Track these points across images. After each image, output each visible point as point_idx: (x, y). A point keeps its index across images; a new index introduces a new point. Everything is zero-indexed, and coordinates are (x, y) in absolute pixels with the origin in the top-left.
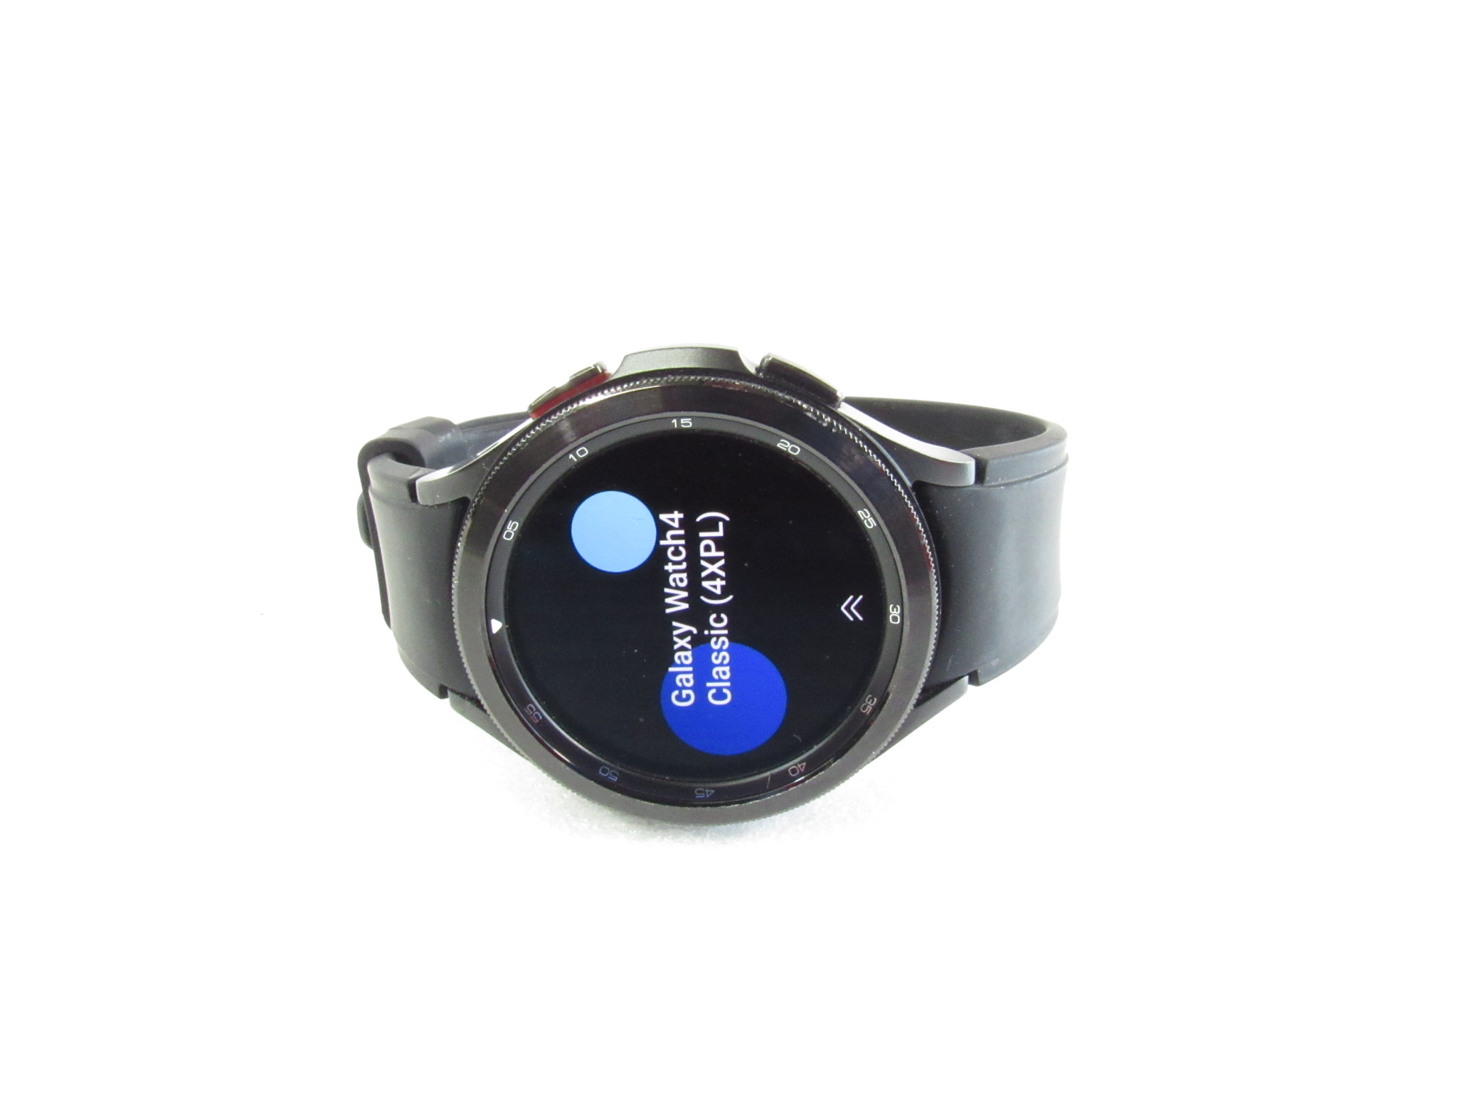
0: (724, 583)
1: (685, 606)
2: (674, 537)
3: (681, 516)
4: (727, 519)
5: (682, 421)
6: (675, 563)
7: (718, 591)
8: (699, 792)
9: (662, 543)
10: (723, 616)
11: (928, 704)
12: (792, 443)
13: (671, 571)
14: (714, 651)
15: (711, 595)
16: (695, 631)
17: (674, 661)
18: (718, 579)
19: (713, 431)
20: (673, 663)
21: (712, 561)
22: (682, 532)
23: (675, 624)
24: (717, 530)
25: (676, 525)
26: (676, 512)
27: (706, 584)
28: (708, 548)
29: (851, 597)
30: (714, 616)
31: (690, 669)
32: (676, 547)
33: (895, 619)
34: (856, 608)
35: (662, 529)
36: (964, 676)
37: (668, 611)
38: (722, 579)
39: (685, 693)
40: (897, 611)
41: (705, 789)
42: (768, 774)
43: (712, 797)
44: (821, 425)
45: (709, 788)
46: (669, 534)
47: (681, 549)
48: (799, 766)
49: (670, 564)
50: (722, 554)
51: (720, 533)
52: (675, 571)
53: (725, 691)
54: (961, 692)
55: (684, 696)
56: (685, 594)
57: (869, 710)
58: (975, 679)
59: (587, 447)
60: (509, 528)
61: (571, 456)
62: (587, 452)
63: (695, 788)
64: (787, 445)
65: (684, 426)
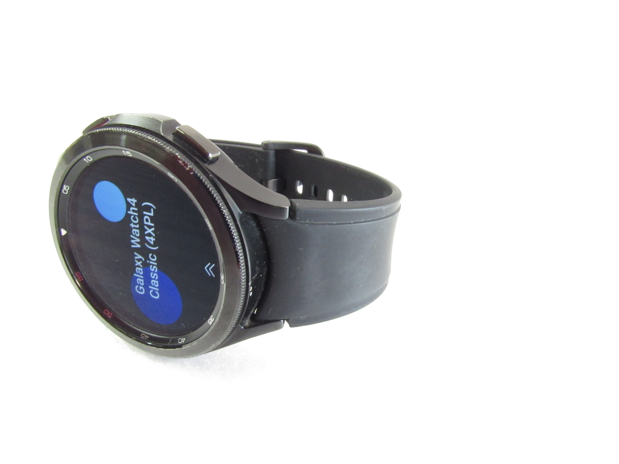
0: (154, 239)
1: (139, 246)
2: (133, 211)
3: (136, 201)
4: (155, 208)
5: (127, 152)
6: (135, 224)
7: (152, 243)
8: (143, 335)
9: (129, 212)
10: (155, 256)
13: (133, 227)
14: (151, 272)
15: (149, 244)
16: (143, 260)
17: (136, 271)
18: (152, 237)
19: (142, 161)
20: (135, 272)
21: (150, 227)
22: (136, 209)
23: (135, 253)
24: (150, 212)
25: (134, 205)
26: (134, 199)
27: (147, 238)
28: (147, 220)
29: (209, 264)
30: (150, 255)
31: (142, 277)
32: (135, 216)
33: (222, 281)
34: (211, 269)
35: (129, 205)
37: (133, 246)
38: (154, 237)
39: (141, 288)
40: (223, 277)
41: (145, 335)
43: (148, 340)
46: (132, 208)
47: (136, 217)
49: (132, 224)
50: (153, 225)
51: (152, 214)
52: (135, 228)
53: (157, 292)
55: (140, 289)
56: (139, 240)
57: (211, 323)
59: (91, 157)
60: (65, 187)
61: (85, 159)
62: (92, 159)
63: (142, 333)
64: (171, 175)
65: (128, 155)
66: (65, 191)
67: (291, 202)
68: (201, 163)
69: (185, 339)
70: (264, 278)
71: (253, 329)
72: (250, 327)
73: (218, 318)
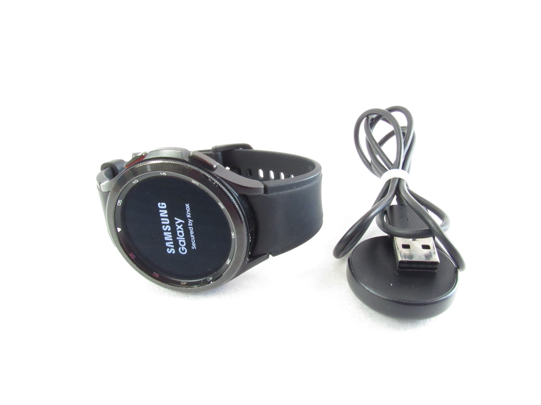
5: (163, 173)
8: (182, 283)
12: (196, 182)
19: (173, 177)
33: (233, 237)
36: (267, 253)
40: (234, 234)
41: (184, 282)
42: (202, 279)
43: (186, 285)
44: (213, 184)
45: (185, 282)
48: (210, 278)
57: (228, 264)
59: (137, 180)
60: (119, 202)
61: (133, 182)
62: (138, 181)
63: (181, 282)
64: (194, 182)
65: (164, 175)
66: (119, 204)
67: (263, 183)
68: (210, 171)
69: (212, 278)
70: (254, 231)
71: (251, 263)
72: (250, 261)
73: (233, 259)
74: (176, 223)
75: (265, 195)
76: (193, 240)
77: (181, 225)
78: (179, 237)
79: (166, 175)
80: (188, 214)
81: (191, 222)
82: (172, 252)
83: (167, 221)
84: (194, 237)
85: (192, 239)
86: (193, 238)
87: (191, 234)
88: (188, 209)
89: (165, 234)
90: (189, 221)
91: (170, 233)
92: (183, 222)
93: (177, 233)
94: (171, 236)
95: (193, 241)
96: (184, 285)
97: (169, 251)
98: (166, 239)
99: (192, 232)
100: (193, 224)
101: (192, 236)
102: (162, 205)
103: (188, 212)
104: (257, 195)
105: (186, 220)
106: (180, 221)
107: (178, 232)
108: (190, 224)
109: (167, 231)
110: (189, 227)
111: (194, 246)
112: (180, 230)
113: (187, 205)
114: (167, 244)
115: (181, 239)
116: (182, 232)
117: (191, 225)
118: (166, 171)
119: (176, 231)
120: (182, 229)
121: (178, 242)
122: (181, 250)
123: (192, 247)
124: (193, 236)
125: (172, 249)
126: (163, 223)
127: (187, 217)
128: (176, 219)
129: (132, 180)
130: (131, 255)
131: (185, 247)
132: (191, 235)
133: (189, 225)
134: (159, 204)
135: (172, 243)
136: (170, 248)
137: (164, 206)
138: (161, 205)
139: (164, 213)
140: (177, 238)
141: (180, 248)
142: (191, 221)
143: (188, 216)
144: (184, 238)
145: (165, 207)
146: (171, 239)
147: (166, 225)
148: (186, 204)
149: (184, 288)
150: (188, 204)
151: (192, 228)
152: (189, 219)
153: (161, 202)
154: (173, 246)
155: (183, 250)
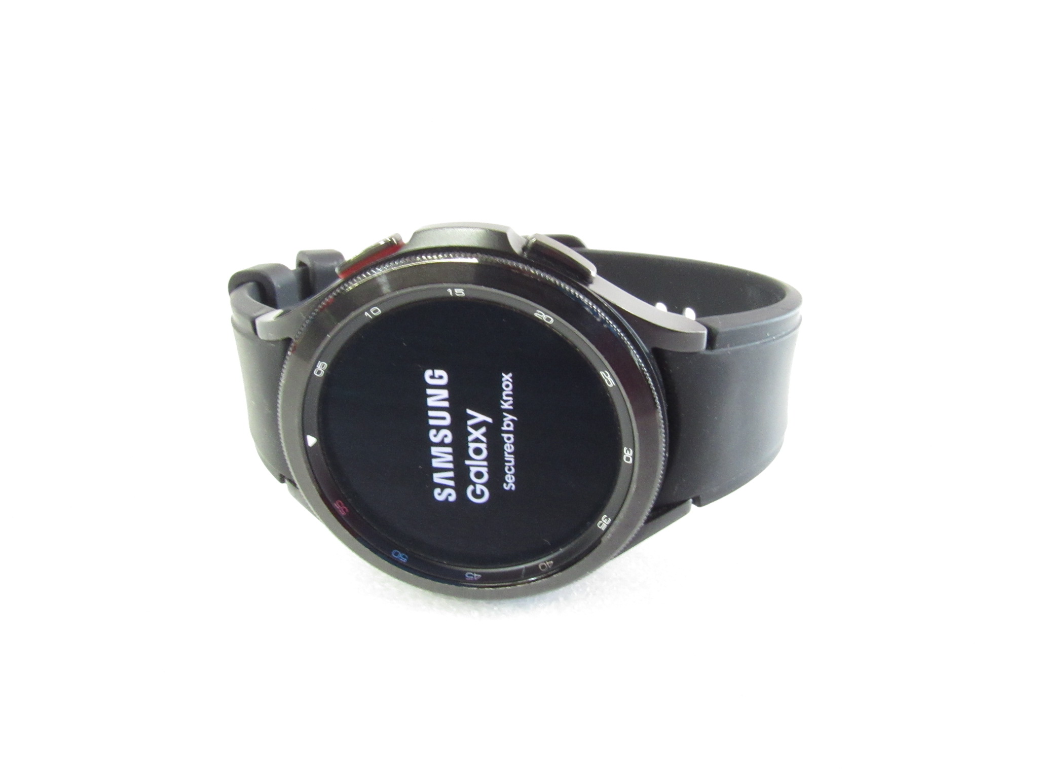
11: (657, 521)
12: (546, 314)
33: (628, 459)
36: (689, 499)
40: (630, 453)
41: (474, 573)
42: (523, 566)
45: (478, 573)
48: (548, 563)
54: (685, 512)
57: (603, 527)
58: (698, 502)
59: (380, 307)
60: (319, 367)
61: (365, 314)
62: (380, 311)
63: (466, 572)
64: (542, 315)
65: (457, 295)
66: (319, 372)
68: (584, 287)
69: (552, 562)
73: (621, 516)
74: (470, 422)
75: (709, 353)
76: (509, 466)
77: (483, 430)
78: (471, 459)
79: (463, 294)
80: (506, 401)
81: (512, 421)
82: (447, 499)
83: (444, 418)
84: (512, 460)
85: (506, 464)
86: (510, 462)
87: (506, 453)
88: (507, 386)
89: (434, 451)
90: (506, 417)
91: (450, 450)
92: (490, 420)
93: (468, 447)
94: (450, 458)
95: (510, 470)
96: (474, 581)
97: (439, 496)
98: (435, 463)
99: (509, 447)
100: (515, 428)
101: (510, 458)
102: (436, 375)
103: (507, 395)
104: (687, 353)
105: (498, 415)
106: (481, 418)
107: (472, 446)
108: (508, 425)
109: (442, 444)
110: (503, 435)
111: (510, 482)
112: (477, 440)
113: (507, 378)
114: (437, 478)
115: (478, 464)
116: (483, 446)
117: (511, 428)
118: (465, 283)
119: (467, 442)
120: (484, 439)
121: (469, 471)
122: (474, 493)
123: (505, 485)
124: (512, 456)
125: (447, 491)
126: (432, 422)
127: (502, 407)
128: (469, 412)
129: (364, 307)
130: (336, 505)
131: (483, 484)
132: (506, 455)
133: (505, 428)
134: (428, 373)
135: (451, 474)
136: (443, 487)
137: (441, 377)
138: (432, 377)
139: (437, 398)
140: (467, 462)
141: (471, 488)
142: (511, 417)
143: (506, 406)
144: (485, 463)
145: (444, 381)
146: (451, 466)
147: (438, 428)
148: (503, 375)
149: (475, 589)
150: (510, 375)
151: (511, 436)
152: (505, 414)
153: (433, 369)
154: (452, 483)
155: (478, 492)
